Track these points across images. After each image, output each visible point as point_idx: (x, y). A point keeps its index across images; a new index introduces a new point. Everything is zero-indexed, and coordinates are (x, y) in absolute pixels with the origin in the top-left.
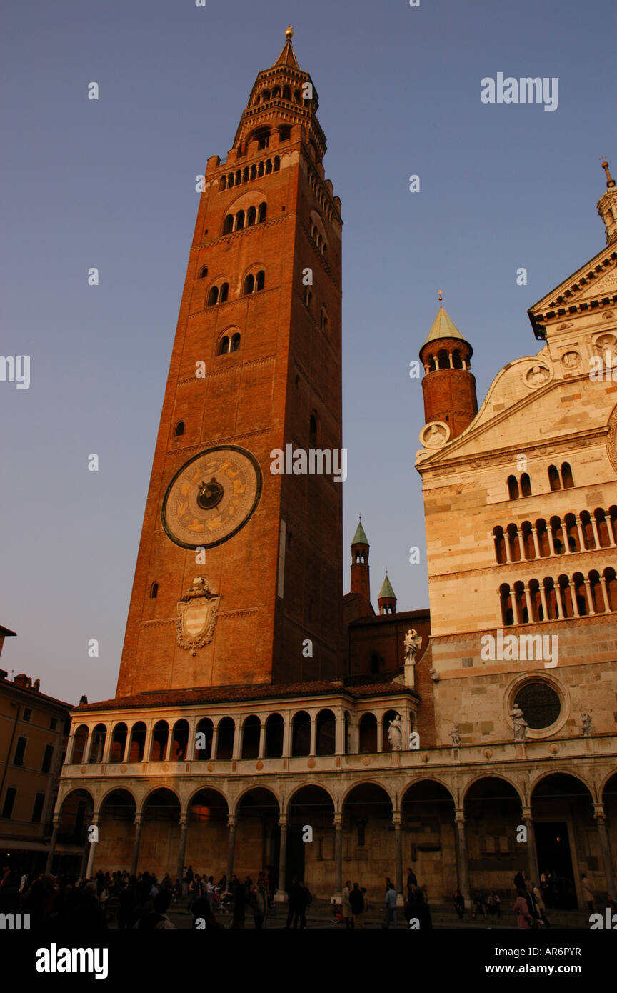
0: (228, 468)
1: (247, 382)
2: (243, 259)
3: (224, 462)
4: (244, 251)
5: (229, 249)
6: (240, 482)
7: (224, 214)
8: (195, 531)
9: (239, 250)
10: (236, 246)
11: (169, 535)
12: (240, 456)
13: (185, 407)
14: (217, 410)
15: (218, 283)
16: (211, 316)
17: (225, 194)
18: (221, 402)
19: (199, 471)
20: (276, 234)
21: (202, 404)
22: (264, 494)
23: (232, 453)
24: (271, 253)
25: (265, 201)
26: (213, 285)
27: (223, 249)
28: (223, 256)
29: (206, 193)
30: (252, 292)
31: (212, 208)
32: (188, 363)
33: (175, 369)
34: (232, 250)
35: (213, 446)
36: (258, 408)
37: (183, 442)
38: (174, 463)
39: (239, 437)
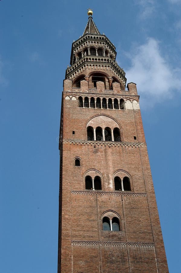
1: (135, 258)
2: (110, 163)
4: (110, 158)
5: (96, 152)
7: (86, 124)
9: (106, 156)
10: (102, 152)
13: (82, 263)
15: (92, 174)
17: (84, 110)
20: (133, 154)
21: (98, 265)
24: (133, 167)
25: (118, 127)
26: (87, 174)
27: (91, 150)
28: (92, 155)
29: (68, 103)
30: (121, 190)
31: (75, 116)
32: (78, 228)
33: (67, 230)
34: (99, 154)
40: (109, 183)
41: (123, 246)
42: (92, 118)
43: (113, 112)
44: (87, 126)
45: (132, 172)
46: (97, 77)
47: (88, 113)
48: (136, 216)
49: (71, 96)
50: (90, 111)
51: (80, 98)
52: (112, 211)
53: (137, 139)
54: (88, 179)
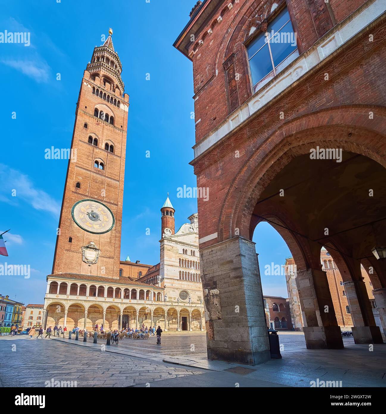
0: (101, 210)
1: (108, 184)
2: (105, 134)
3: (99, 207)
5: (98, 124)
6: (106, 217)
8: (88, 226)
9: (103, 129)
10: (101, 126)
11: (76, 223)
12: (106, 209)
13: (80, 178)
14: (96, 187)
15: (93, 136)
16: (90, 147)
17: (95, 96)
18: (97, 185)
19: (88, 205)
20: (118, 135)
22: (116, 225)
24: (117, 141)
25: (113, 116)
26: (90, 135)
27: (95, 122)
28: (95, 125)
29: (85, 87)
30: (108, 150)
31: (88, 97)
32: (81, 161)
35: (94, 200)
36: (112, 196)
37: (80, 191)
38: (76, 197)
39: (105, 202)
40: (102, 145)
41: (103, 177)
42: (99, 104)
43: (112, 106)
44: (95, 107)
45: (116, 144)
46: (107, 80)
47: (97, 99)
48: (113, 166)
49: (88, 84)
50: (98, 99)
51: (94, 88)
52: (101, 159)
53: (122, 127)
54: (90, 138)
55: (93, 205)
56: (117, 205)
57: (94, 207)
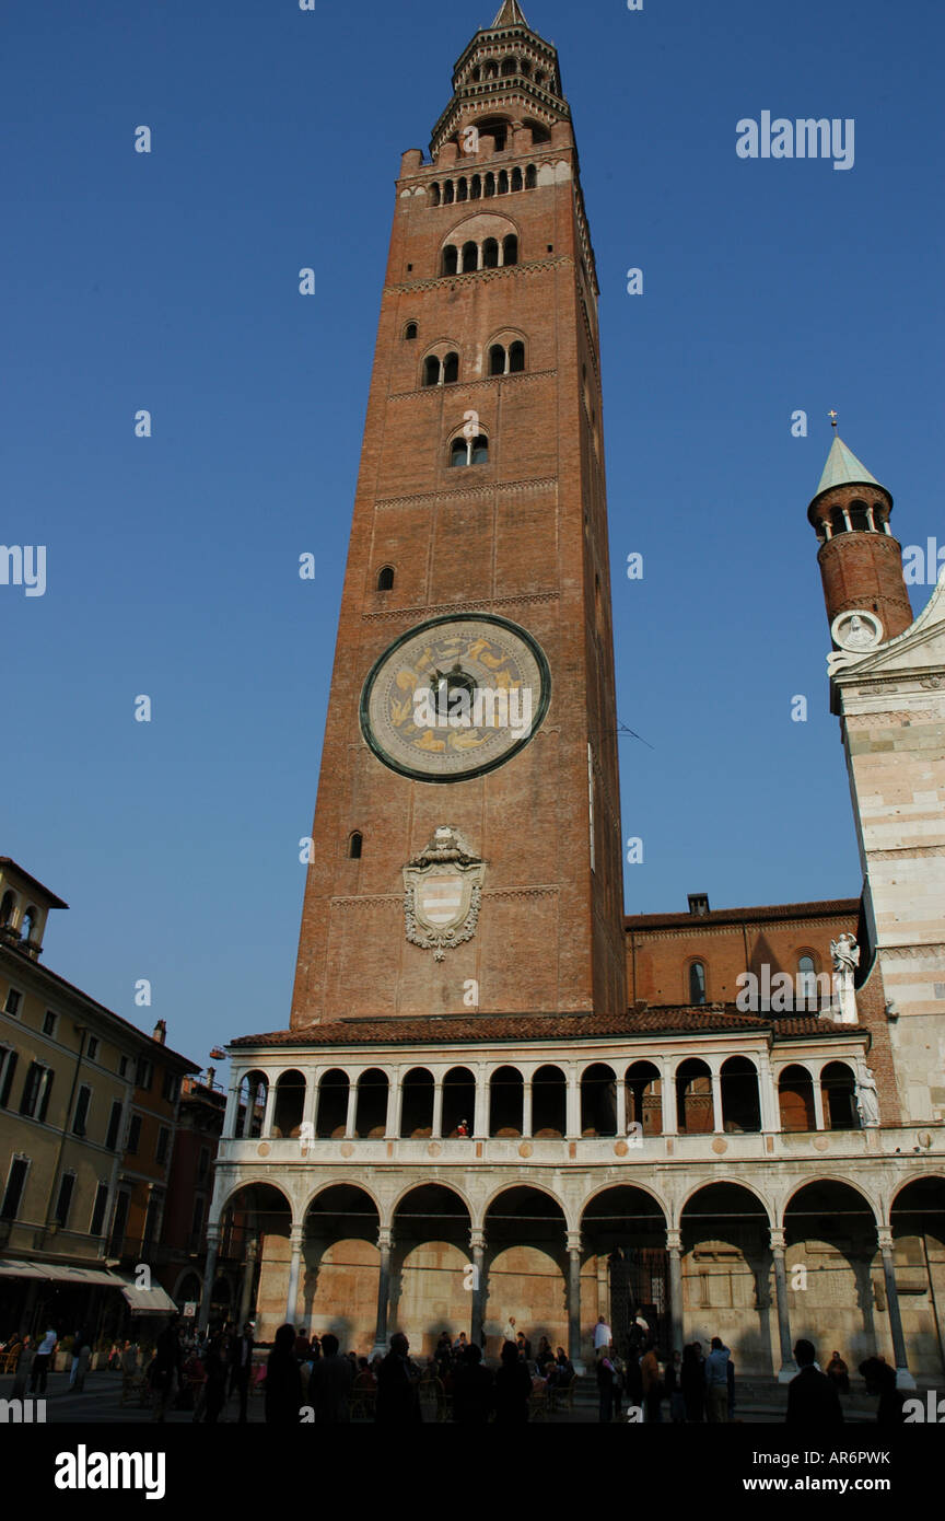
0: (485, 650)
1: (509, 514)
2: (483, 319)
3: (475, 640)
4: (484, 306)
5: (455, 299)
6: (509, 676)
7: (440, 243)
8: (430, 752)
9: (475, 304)
10: (468, 297)
11: (379, 755)
12: (507, 635)
13: (392, 544)
14: (456, 555)
15: (440, 351)
16: (429, 401)
17: (440, 211)
18: (461, 542)
19: (428, 650)
20: (540, 286)
21: (426, 542)
22: (556, 700)
23: (489, 627)
24: (535, 315)
25: (515, 232)
26: (429, 354)
27: (443, 297)
28: (446, 309)
29: (405, 206)
30: (503, 372)
31: (417, 231)
32: (394, 473)
33: (369, 480)
34: (461, 302)
35: (452, 613)
36: (532, 559)
37: (394, 601)
38: (379, 635)
39: (501, 603)
40: (474, 363)
41: (487, 494)
42: (457, 224)
43: (510, 200)
44: (444, 245)
45: (533, 329)
47: (448, 216)
48: (526, 424)
49: (412, 188)
50: (454, 211)
51: (435, 186)
52: (473, 423)
53: (554, 249)
54: (432, 363)
55: (446, 643)
56: (556, 596)
57: (449, 647)
